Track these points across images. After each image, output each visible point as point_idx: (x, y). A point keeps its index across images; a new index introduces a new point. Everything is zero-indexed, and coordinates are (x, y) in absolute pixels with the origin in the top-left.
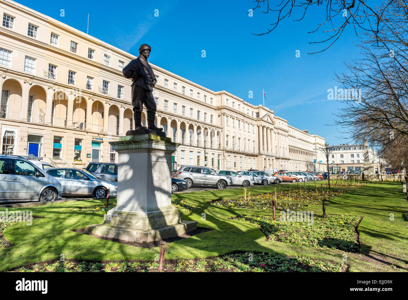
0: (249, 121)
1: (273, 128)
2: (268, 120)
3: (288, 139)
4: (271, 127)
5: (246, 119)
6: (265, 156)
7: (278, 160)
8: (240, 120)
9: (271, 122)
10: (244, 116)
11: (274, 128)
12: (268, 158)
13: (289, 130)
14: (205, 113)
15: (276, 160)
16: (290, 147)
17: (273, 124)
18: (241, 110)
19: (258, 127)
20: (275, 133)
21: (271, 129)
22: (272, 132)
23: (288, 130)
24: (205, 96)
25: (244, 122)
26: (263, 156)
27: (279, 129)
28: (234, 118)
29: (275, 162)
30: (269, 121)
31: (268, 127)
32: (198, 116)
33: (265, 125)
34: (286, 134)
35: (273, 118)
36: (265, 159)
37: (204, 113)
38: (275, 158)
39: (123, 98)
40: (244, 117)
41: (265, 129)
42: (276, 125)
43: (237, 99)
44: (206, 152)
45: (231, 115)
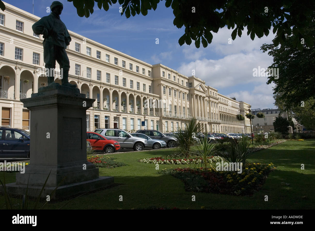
2: (200, 89)
3: (218, 105)
4: (203, 95)
5: (181, 89)
9: (203, 91)
10: (179, 86)
11: (206, 96)
14: (144, 84)
16: (221, 113)
17: (205, 93)
19: (192, 95)
20: (207, 101)
21: (204, 97)
22: (204, 99)
24: (143, 69)
25: (179, 92)
27: (211, 97)
31: (200, 96)
32: (137, 87)
33: (198, 94)
34: (217, 101)
35: (205, 88)
38: (207, 122)
41: (198, 98)
43: (172, 72)
44: (146, 118)
45: (167, 86)
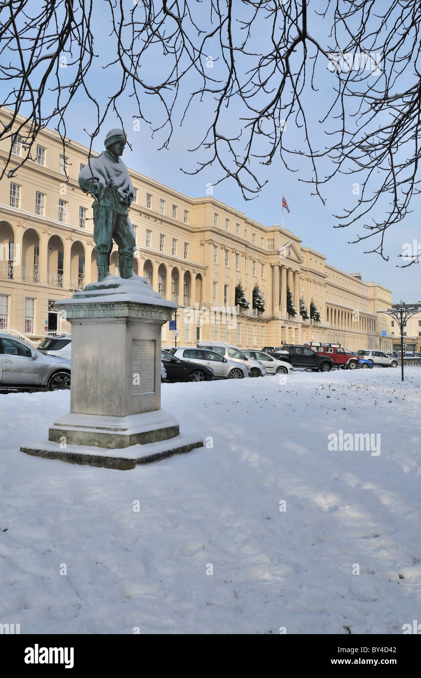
0: (256, 256)
1: (299, 270)
2: (290, 253)
3: (325, 290)
4: (295, 267)
5: (250, 253)
6: (283, 322)
7: (305, 329)
8: (238, 254)
9: (295, 258)
10: (246, 246)
11: (301, 269)
12: (287, 326)
13: (328, 274)
14: (174, 240)
15: (303, 329)
16: (329, 306)
17: (299, 261)
18: (240, 235)
19: (272, 267)
20: (303, 280)
21: (296, 272)
22: (297, 276)
23: (325, 273)
24: (174, 207)
25: (246, 258)
26: (280, 322)
27: (310, 271)
28: (228, 249)
29: (300, 334)
30: (293, 256)
31: (290, 268)
32: (161, 245)
33: (284, 265)
34: (322, 281)
35: (300, 251)
36: (282, 327)
37: (172, 240)
38: (301, 325)
39: (44, 216)
40: (247, 249)
41: (284, 272)
42: (304, 265)
43: (234, 214)
45: (221, 245)
